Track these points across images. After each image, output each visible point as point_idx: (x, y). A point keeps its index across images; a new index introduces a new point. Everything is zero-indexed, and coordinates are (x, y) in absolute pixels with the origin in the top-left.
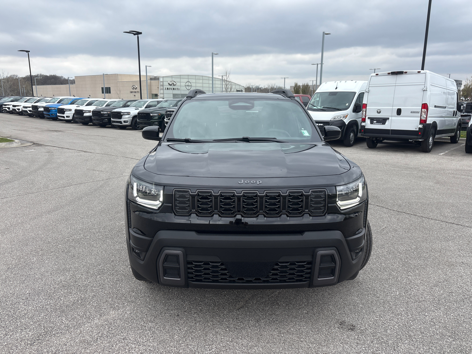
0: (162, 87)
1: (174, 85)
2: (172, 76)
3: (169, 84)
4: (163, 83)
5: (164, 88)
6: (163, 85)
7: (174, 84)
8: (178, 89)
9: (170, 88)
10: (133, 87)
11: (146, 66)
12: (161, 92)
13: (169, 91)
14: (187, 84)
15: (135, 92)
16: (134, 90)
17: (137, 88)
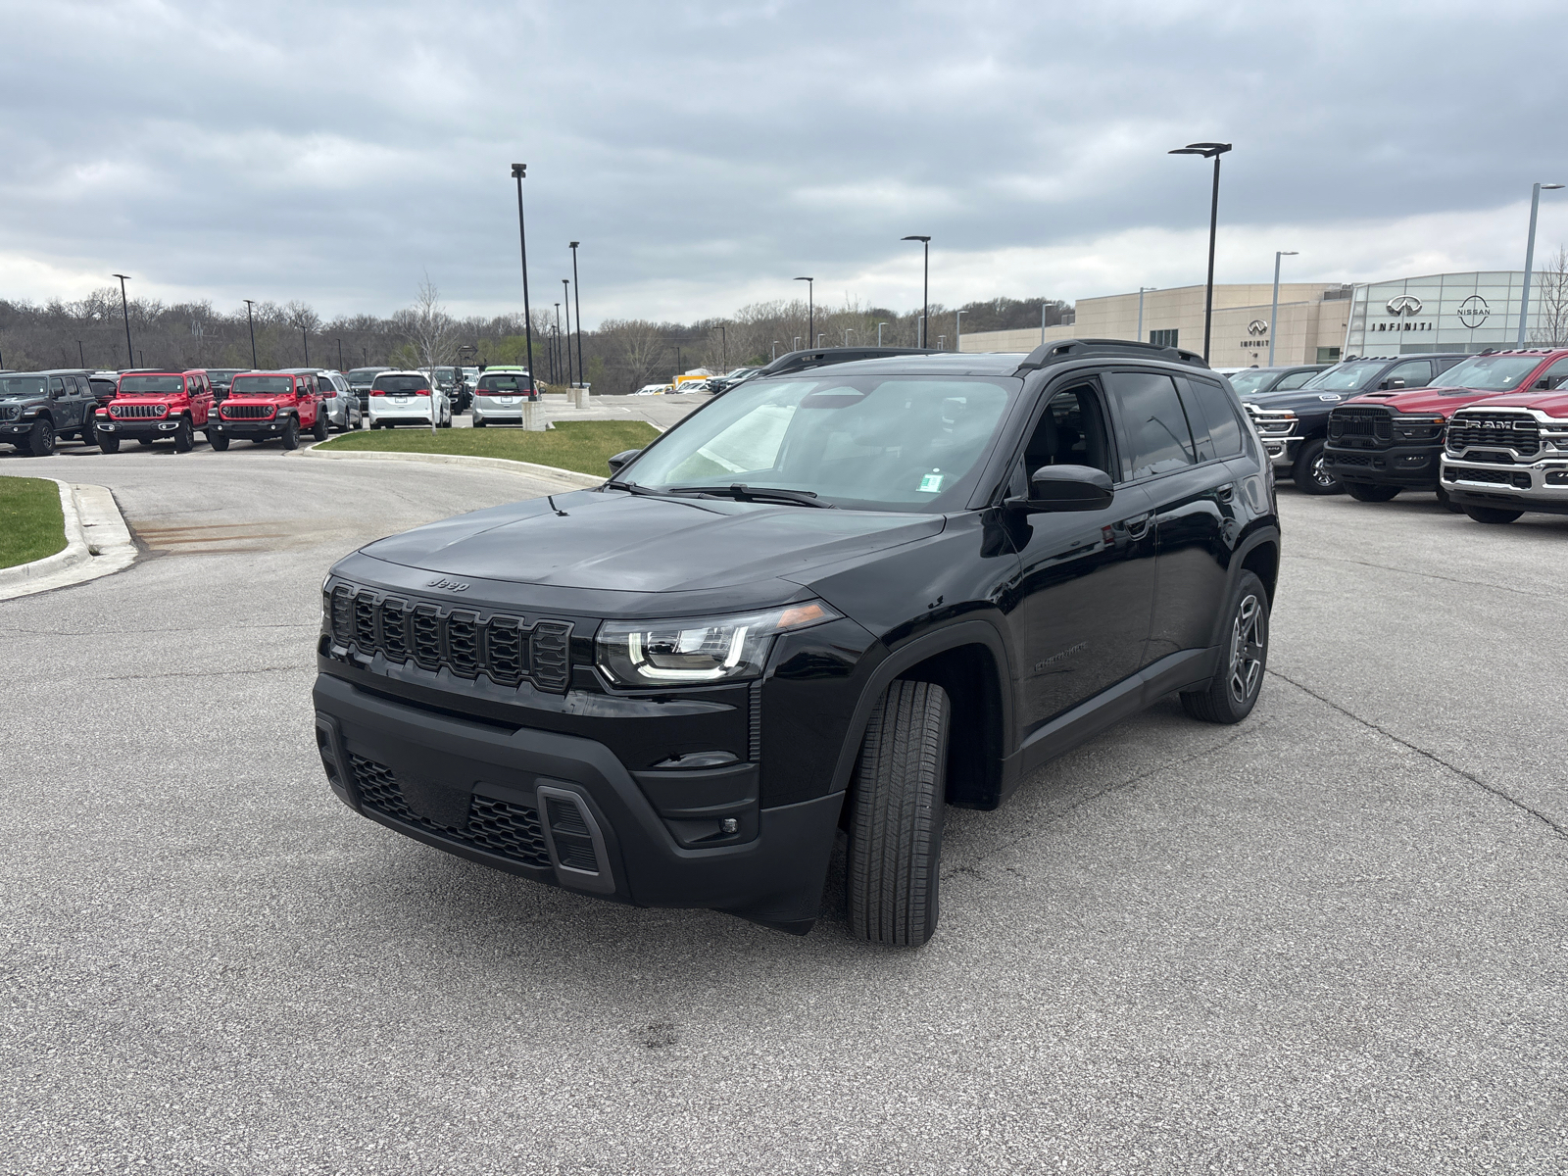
0: (1359, 323)
1: (1411, 313)
2: (1407, 279)
3: (1391, 311)
4: (1366, 309)
5: (1369, 327)
6: (1364, 317)
7: (1409, 308)
8: (1426, 327)
9: (1392, 326)
10: (1253, 326)
11: (1279, 254)
12: (1352, 339)
13: (1386, 336)
14: (1469, 306)
15: (1258, 344)
16: (1258, 338)
17: (1265, 329)
